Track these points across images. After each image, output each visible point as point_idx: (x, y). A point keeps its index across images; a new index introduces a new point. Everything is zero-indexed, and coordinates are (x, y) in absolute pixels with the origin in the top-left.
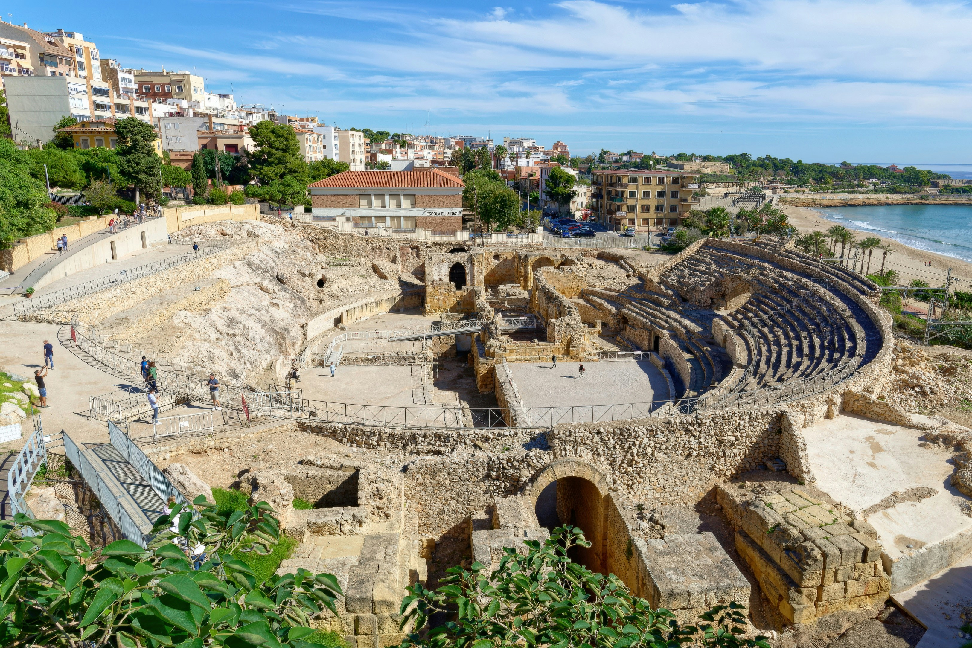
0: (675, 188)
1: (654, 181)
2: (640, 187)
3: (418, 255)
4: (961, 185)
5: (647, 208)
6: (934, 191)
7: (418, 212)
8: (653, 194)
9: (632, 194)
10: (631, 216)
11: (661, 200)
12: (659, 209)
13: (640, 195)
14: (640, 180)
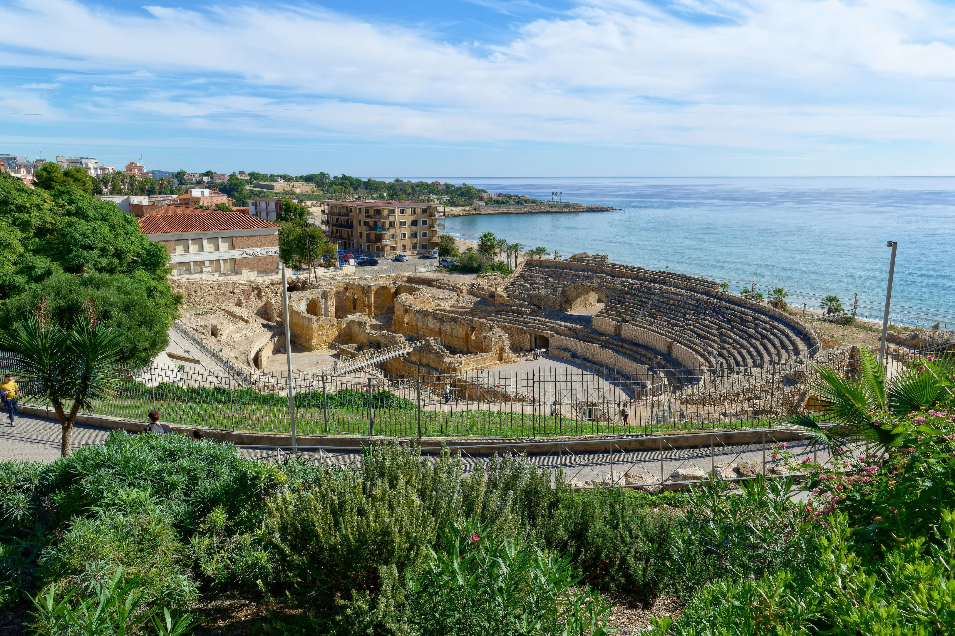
0: (424, 217)
1: (408, 212)
2: (397, 218)
3: (259, 296)
4: (496, 198)
5: (404, 235)
6: (481, 203)
7: (237, 254)
8: (408, 223)
9: (392, 224)
10: (392, 243)
11: (414, 228)
12: (414, 235)
13: (398, 225)
14: (397, 212)
